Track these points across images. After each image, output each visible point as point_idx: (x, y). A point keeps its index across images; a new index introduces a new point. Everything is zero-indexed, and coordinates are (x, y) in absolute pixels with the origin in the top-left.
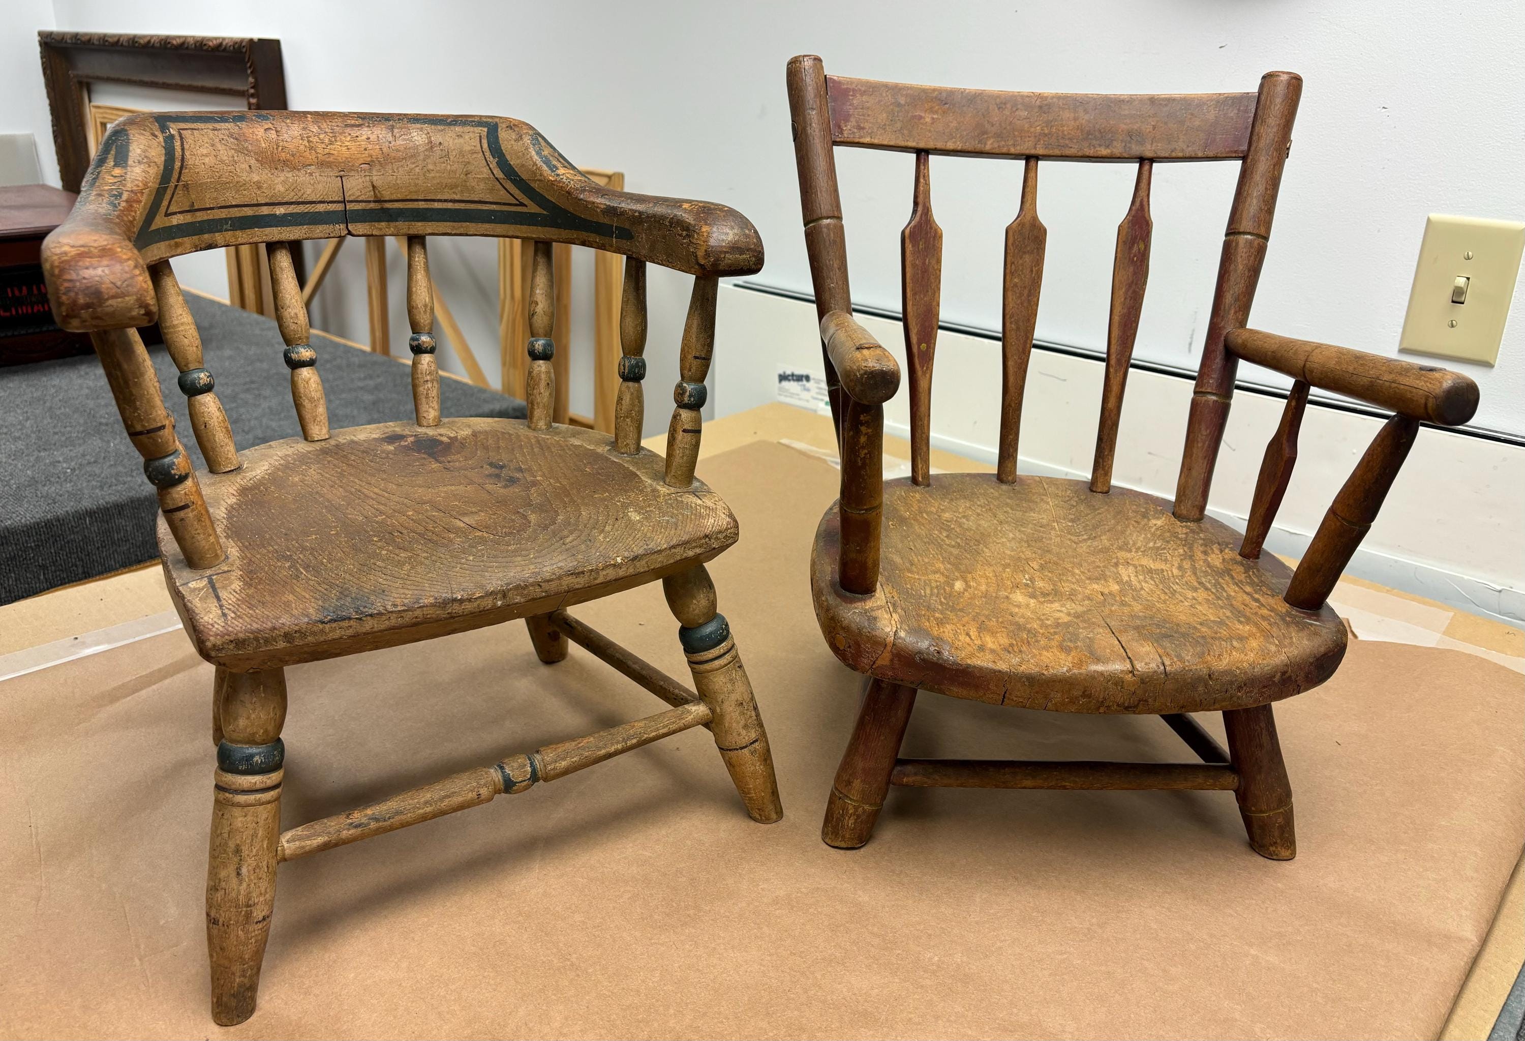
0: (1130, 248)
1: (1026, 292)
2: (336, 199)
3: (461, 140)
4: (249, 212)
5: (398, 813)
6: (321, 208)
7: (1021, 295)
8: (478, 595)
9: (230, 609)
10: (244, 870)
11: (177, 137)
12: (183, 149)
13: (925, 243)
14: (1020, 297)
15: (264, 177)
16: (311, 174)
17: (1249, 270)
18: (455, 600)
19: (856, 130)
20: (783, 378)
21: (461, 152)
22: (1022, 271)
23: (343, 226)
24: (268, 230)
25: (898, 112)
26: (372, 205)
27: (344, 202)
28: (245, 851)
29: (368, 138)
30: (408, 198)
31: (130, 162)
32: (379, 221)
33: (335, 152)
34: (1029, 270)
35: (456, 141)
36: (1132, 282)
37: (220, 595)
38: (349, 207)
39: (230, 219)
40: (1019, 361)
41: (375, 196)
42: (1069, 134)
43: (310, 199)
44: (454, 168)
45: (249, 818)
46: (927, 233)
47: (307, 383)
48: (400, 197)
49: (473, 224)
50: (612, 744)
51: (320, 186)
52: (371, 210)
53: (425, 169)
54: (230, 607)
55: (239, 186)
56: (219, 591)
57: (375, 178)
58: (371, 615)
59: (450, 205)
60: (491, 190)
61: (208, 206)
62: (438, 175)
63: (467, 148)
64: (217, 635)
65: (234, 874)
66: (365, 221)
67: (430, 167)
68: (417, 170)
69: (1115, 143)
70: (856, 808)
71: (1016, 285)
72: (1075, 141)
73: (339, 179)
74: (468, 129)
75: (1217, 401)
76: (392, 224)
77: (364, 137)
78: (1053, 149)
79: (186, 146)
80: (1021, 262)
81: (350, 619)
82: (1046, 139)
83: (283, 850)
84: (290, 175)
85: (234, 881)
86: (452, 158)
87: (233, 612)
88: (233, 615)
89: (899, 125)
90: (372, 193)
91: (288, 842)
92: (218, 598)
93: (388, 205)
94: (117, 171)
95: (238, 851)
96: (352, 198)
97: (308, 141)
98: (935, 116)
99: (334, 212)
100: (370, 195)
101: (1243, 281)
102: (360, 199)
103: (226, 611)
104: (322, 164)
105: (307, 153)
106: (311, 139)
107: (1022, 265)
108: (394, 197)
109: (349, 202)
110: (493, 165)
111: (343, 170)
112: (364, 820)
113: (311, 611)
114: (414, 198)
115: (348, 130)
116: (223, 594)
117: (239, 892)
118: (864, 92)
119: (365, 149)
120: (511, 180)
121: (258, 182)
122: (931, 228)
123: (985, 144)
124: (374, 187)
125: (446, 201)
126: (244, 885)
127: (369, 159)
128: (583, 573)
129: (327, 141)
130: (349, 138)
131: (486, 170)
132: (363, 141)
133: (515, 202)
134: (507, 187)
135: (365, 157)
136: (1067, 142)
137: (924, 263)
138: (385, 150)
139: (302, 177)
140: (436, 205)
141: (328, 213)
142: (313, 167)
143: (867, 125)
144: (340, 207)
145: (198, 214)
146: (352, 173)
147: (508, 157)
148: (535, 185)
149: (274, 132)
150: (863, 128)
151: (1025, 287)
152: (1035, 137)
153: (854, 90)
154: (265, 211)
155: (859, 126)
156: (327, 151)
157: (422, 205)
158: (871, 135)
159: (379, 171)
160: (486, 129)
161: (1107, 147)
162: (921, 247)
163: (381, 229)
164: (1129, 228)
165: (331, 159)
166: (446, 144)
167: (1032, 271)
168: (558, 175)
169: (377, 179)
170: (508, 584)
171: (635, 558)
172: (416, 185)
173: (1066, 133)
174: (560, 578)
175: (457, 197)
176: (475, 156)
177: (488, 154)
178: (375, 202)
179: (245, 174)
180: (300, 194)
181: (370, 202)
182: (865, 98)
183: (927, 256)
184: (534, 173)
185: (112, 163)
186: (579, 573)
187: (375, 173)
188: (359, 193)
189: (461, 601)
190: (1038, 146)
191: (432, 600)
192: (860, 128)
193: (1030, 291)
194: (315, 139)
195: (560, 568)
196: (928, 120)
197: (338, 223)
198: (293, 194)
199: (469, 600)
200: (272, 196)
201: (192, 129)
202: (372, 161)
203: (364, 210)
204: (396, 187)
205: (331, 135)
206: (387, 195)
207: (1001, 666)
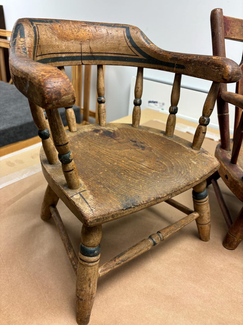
2: (79, 52)
3: (118, 33)
4: (55, 56)
5: (128, 258)
6: (75, 55)
8: (165, 196)
9: (93, 207)
11: (36, 27)
12: (38, 32)
15: (60, 43)
16: (72, 43)
18: (159, 198)
19: (230, 34)
20: (150, 102)
21: (117, 37)
23: (80, 61)
24: (60, 62)
25: (242, 29)
26: (89, 54)
27: (81, 53)
29: (89, 31)
30: (100, 52)
31: (26, 36)
32: (91, 60)
33: (79, 35)
35: (116, 33)
37: (87, 201)
38: (83, 55)
39: (51, 58)
43: (72, 52)
44: (115, 42)
47: (71, 113)
48: (98, 52)
49: (120, 62)
51: (75, 47)
52: (89, 56)
53: (106, 42)
54: (93, 206)
55: (53, 46)
56: (86, 199)
57: (91, 45)
58: (137, 206)
59: (113, 55)
60: (127, 50)
61: (45, 53)
62: (110, 44)
63: (119, 35)
64: (91, 218)
66: (87, 60)
67: (108, 42)
68: (104, 42)
70: (238, 240)
73: (80, 45)
74: (119, 29)
76: (95, 61)
77: (88, 30)
79: (39, 31)
81: (131, 208)
83: (99, 275)
84: (66, 43)
85: (88, 288)
86: (115, 39)
87: (95, 209)
88: (94, 210)
90: (90, 50)
92: (87, 202)
93: (94, 55)
94: (22, 40)
95: (90, 279)
96: (84, 52)
97: (72, 31)
99: (78, 56)
100: (88, 51)
102: (86, 52)
103: (92, 208)
104: (76, 39)
105: (71, 35)
106: (72, 30)
108: (96, 52)
109: (83, 53)
110: (128, 41)
111: (82, 41)
112: (120, 262)
113: (119, 206)
114: (102, 52)
115: (83, 27)
116: (88, 201)
117: (89, 291)
118: (233, 21)
119: (88, 35)
120: (134, 47)
121: (58, 45)
124: (90, 48)
125: (112, 53)
127: (89, 38)
128: (190, 185)
129: (77, 31)
130: (83, 30)
131: (125, 43)
132: (87, 31)
133: (135, 55)
134: (133, 50)
135: (88, 37)
138: (94, 35)
139: (70, 44)
140: (109, 55)
141: (77, 57)
142: (73, 40)
143: (233, 32)
144: (80, 55)
145: (43, 56)
146: (84, 43)
147: (133, 39)
148: (142, 49)
149: (62, 27)
154: (60, 55)
155: (231, 32)
156: (77, 35)
157: (104, 55)
158: (234, 36)
159: (92, 42)
160: (125, 29)
163: (91, 63)
165: (78, 38)
166: (113, 34)
168: (151, 46)
169: (92, 46)
170: (172, 191)
171: (201, 178)
172: (103, 48)
174: (185, 187)
175: (115, 52)
176: (122, 38)
177: (126, 38)
178: (90, 53)
179: (54, 42)
180: (69, 50)
181: (89, 53)
182: (233, 24)
184: (142, 45)
185: (20, 36)
186: (189, 185)
187: (91, 43)
188: (86, 50)
189: (161, 198)
191: (153, 199)
194: (73, 30)
195: (185, 184)
197: (80, 60)
198: (67, 50)
199: (163, 197)
200: (62, 50)
201: (40, 25)
202: (90, 39)
203: (87, 56)
204: (97, 48)
205: (78, 29)
206: (94, 51)
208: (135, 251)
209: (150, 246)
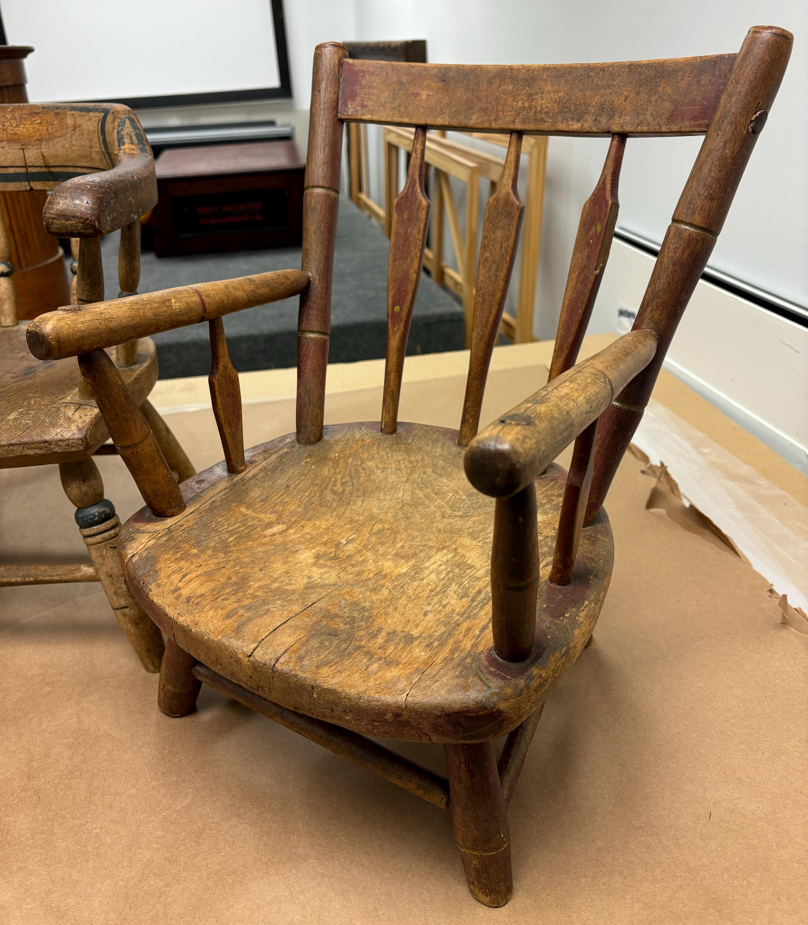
0: (589, 230)
1: (494, 267)
2: (20, 164)
3: (90, 123)
6: (11, 171)
7: (490, 269)
13: (409, 214)
14: (488, 272)
16: (3, 147)
19: (359, 108)
21: (89, 132)
22: (493, 246)
23: (26, 183)
25: (399, 90)
26: (44, 170)
27: (26, 167)
29: (41, 122)
30: (64, 164)
32: (49, 180)
33: (19, 133)
34: (499, 245)
35: (88, 123)
36: (585, 266)
38: (31, 170)
40: (481, 333)
41: (45, 163)
42: (547, 107)
43: (3, 165)
44: (85, 144)
46: (412, 204)
48: (59, 164)
51: (9, 156)
52: (43, 173)
53: (71, 144)
57: (43, 150)
62: (78, 148)
63: (91, 129)
66: (40, 181)
67: (74, 142)
68: (67, 145)
69: (586, 117)
71: (486, 260)
72: (551, 115)
73: (22, 151)
74: (96, 114)
77: (39, 121)
78: (529, 123)
80: (493, 237)
82: (525, 113)
86: (84, 135)
89: (397, 103)
90: (43, 161)
93: (53, 170)
96: (31, 164)
98: (430, 93)
99: (20, 174)
100: (40, 162)
102: (36, 164)
104: (10, 141)
106: (5, 124)
107: (494, 240)
108: (55, 164)
109: (30, 167)
110: (101, 141)
111: (24, 144)
114: (67, 164)
115: (30, 116)
118: (373, 72)
119: (38, 130)
120: (107, 153)
122: (416, 199)
123: (471, 119)
124: (43, 156)
125: (83, 167)
127: (40, 137)
129: (14, 125)
130: (29, 122)
131: (97, 145)
132: (38, 124)
134: (106, 158)
135: (37, 135)
136: (543, 116)
137: (406, 233)
138: (50, 130)
141: (16, 174)
142: (4, 143)
143: (369, 103)
144: (23, 170)
146: (30, 147)
147: (106, 136)
148: (113, 157)
150: (366, 106)
151: (494, 262)
152: (516, 111)
153: (364, 71)
155: (363, 104)
156: (14, 132)
158: (371, 112)
159: (46, 145)
160: (103, 113)
161: (579, 120)
162: (405, 216)
164: (590, 207)
165: (16, 137)
166: (82, 125)
167: (502, 246)
168: (120, 150)
169: (45, 150)
172: (67, 155)
173: (544, 106)
175: (88, 165)
176: (94, 134)
177: (100, 133)
178: (45, 167)
181: (42, 167)
182: (372, 78)
183: (409, 226)
184: (112, 148)
187: (43, 146)
188: (34, 161)
190: (517, 121)
192: (363, 106)
193: (498, 266)
194: (7, 124)
196: (424, 97)
197: (24, 181)
202: (42, 138)
203: (39, 173)
204: (56, 157)
205: (18, 120)
206: (52, 162)
207: (171, 612)
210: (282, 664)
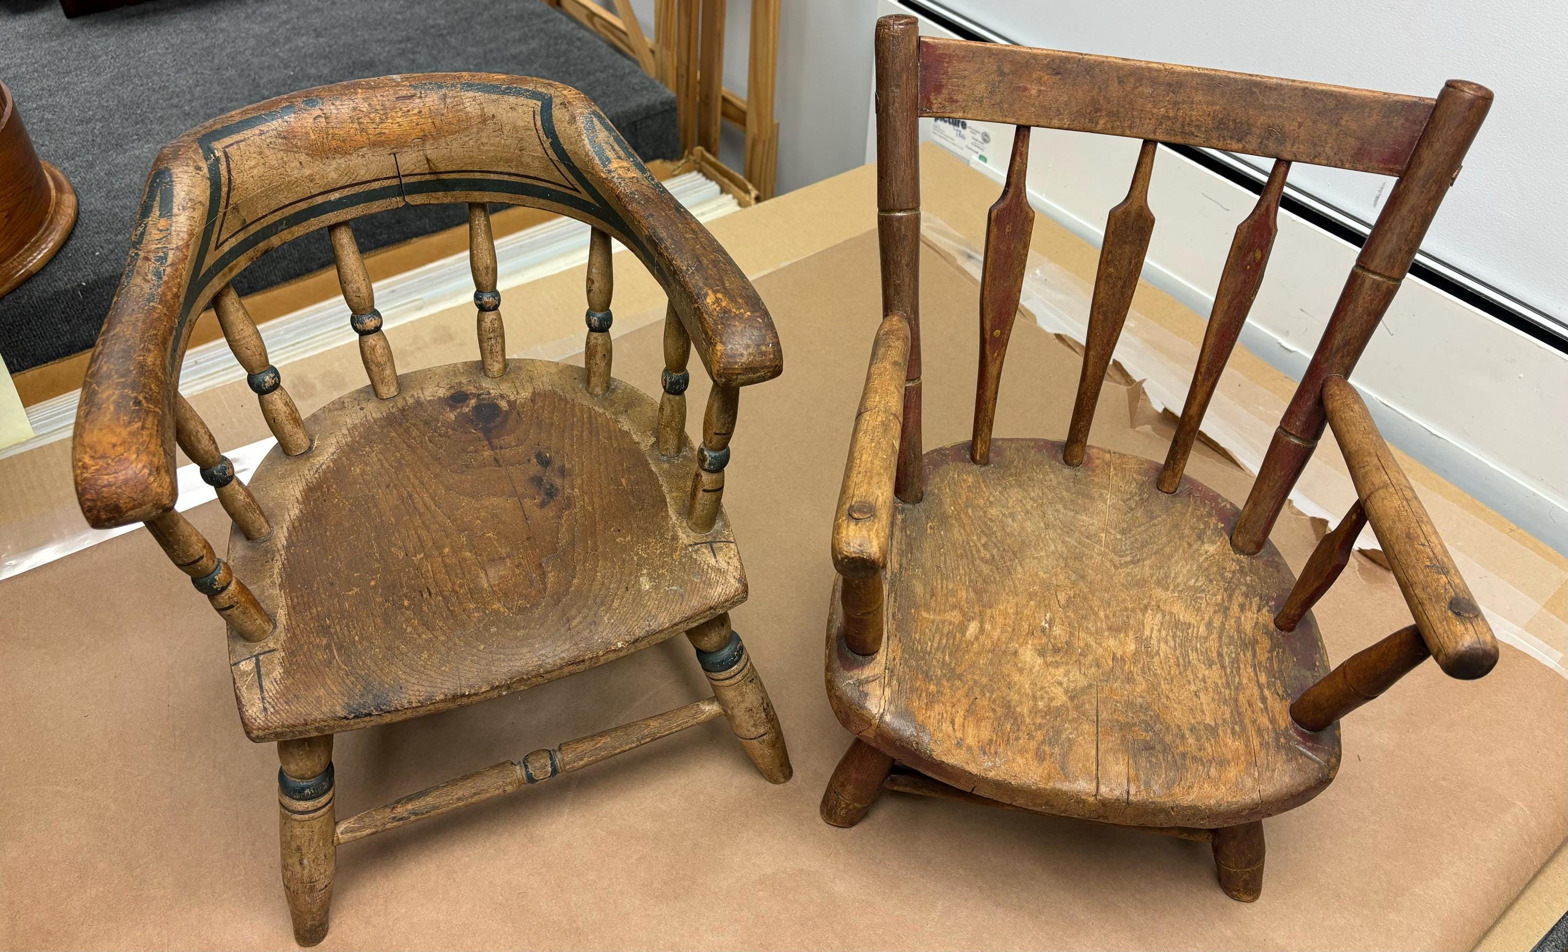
0: (1245, 255)
1: (1120, 283)
2: (391, 175)
3: (515, 114)
4: (303, 206)
5: (435, 808)
6: (376, 185)
7: (1114, 285)
8: (483, 690)
9: (270, 703)
10: (305, 862)
11: (223, 160)
12: (229, 172)
13: (1013, 227)
14: (1112, 288)
15: (316, 169)
16: (363, 156)
17: (1369, 315)
18: (463, 695)
19: (947, 105)
21: (515, 127)
22: (1119, 261)
23: (399, 199)
24: (323, 217)
25: (1000, 82)
26: (428, 177)
27: (399, 176)
28: (305, 850)
29: (420, 112)
30: (464, 169)
31: (175, 210)
32: (437, 191)
33: (387, 131)
34: (1127, 261)
35: (510, 114)
36: (1240, 291)
37: (264, 684)
38: (405, 180)
39: (285, 218)
40: (1102, 352)
41: (430, 168)
42: (1197, 120)
43: (364, 179)
44: (507, 142)
45: (305, 829)
46: (1016, 216)
47: (373, 349)
48: (455, 168)
49: (530, 198)
50: (627, 744)
51: (373, 166)
52: (426, 182)
53: (479, 142)
54: (270, 700)
55: (290, 186)
56: (263, 677)
57: (428, 152)
58: (389, 712)
59: (506, 178)
60: (546, 169)
61: (260, 216)
62: (492, 148)
63: (520, 123)
64: (259, 729)
65: (297, 863)
66: (422, 193)
67: (484, 140)
68: (471, 143)
69: (1249, 138)
71: (1110, 275)
72: (1203, 129)
73: (392, 156)
74: (522, 100)
75: (1299, 445)
76: (449, 193)
77: (416, 111)
78: (1176, 135)
79: (232, 166)
80: (1119, 252)
81: (370, 715)
82: (1169, 123)
83: (338, 839)
84: (342, 161)
85: (298, 868)
86: (505, 132)
87: (273, 707)
88: (272, 710)
89: (998, 98)
90: (427, 166)
91: (342, 833)
92: (261, 687)
93: (444, 177)
94: (163, 223)
95: (299, 849)
96: (407, 172)
97: (359, 123)
98: (1042, 88)
99: (389, 187)
100: (425, 168)
101: (1359, 325)
102: (415, 172)
103: (267, 705)
104: (374, 145)
105: (358, 137)
106: (361, 120)
107: (1121, 255)
108: (448, 169)
109: (404, 176)
110: (547, 145)
111: (396, 145)
112: (405, 815)
113: (338, 708)
114: (470, 168)
115: (399, 104)
116: (266, 684)
117: (303, 875)
118: (964, 57)
119: (417, 124)
120: (564, 164)
121: (310, 175)
122: (1021, 211)
123: (1097, 123)
124: (428, 160)
125: (501, 173)
126: (307, 870)
127: (422, 134)
128: (583, 661)
129: (378, 120)
130: (400, 114)
131: (540, 149)
132: (415, 114)
133: (570, 186)
134: (562, 170)
135: (417, 132)
136: (1193, 129)
137: (1008, 248)
138: (437, 122)
139: (355, 160)
140: (493, 177)
141: (383, 189)
142: (365, 149)
143: (961, 98)
144: (395, 182)
145: (251, 228)
146: (406, 149)
147: (561, 140)
148: (588, 177)
149: (323, 120)
150: (957, 101)
151: (1120, 279)
152: (1157, 119)
153: (950, 56)
154: (320, 200)
155: (951, 98)
156: (378, 131)
157: (478, 176)
158: (964, 110)
159: (432, 145)
160: (539, 103)
161: (1239, 141)
162: (1007, 230)
163: (438, 199)
164: (1248, 232)
165: (383, 138)
166: (498, 117)
167: (1130, 262)
168: (610, 172)
169: (430, 152)
170: (511, 678)
171: (636, 641)
172: (471, 157)
173: (1194, 118)
174: (561, 667)
175: (513, 171)
176: (528, 133)
177: (541, 132)
178: (429, 174)
179: (296, 171)
180: (354, 177)
181: (425, 174)
182: (962, 66)
183: (1013, 241)
184: (586, 164)
185: (158, 213)
186: (579, 662)
187: (428, 147)
188: (412, 167)
189: (469, 696)
190: (1159, 131)
191: (442, 697)
192: (952, 101)
193: (1125, 282)
194: (365, 120)
195: (563, 659)
196: (1034, 92)
197: (395, 196)
198: (346, 178)
199: (476, 694)
200: (326, 185)
201: (238, 142)
202: (425, 136)
203: (419, 182)
204: (451, 159)
205: (382, 112)
206: (442, 167)
207: (973, 769)
208: (460, 793)
209: (510, 783)
210: (1135, 795)
